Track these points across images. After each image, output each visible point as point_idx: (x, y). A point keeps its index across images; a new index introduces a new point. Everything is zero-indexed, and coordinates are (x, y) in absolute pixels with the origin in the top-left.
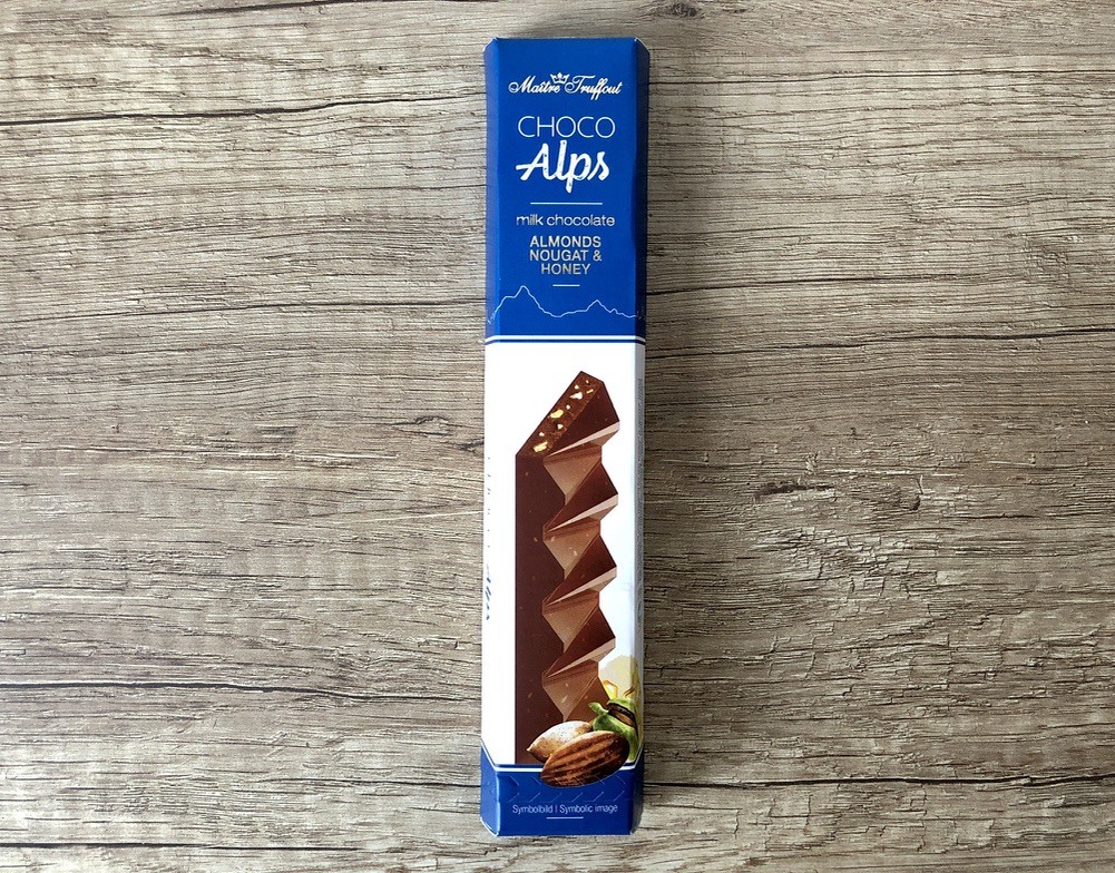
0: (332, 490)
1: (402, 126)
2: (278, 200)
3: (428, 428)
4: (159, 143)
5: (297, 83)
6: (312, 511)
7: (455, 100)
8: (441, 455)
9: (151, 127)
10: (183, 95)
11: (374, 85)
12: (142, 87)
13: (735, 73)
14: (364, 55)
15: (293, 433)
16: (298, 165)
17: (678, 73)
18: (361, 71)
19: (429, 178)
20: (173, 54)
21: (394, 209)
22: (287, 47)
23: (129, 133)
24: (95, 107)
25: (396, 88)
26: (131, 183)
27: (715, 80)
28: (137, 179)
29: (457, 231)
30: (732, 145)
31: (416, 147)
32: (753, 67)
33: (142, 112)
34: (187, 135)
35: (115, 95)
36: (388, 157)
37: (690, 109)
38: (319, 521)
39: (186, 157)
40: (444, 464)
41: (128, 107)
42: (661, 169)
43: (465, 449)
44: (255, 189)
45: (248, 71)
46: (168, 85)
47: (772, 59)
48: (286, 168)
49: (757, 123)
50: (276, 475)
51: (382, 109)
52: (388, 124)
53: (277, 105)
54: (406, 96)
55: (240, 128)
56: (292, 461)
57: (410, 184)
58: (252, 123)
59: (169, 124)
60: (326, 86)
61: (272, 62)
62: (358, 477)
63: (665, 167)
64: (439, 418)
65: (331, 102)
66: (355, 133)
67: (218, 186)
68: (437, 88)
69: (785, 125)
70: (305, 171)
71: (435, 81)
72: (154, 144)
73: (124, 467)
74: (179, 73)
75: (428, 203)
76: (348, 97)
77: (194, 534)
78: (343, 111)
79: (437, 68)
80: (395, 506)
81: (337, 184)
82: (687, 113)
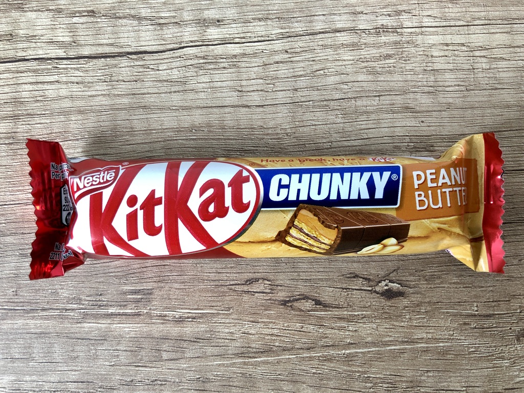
0: (180, 339)
1: (234, 61)
2: (142, 117)
3: (255, 288)
4: (55, 78)
5: (157, 33)
6: (165, 356)
7: (273, 42)
8: (266, 310)
9: (50, 67)
10: (75, 43)
11: (214, 33)
12: (44, 39)
13: (479, 19)
14: (206, 12)
15: (151, 294)
16: (157, 91)
17: (437, 20)
18: (204, 23)
19: (256, 98)
20: (68, 15)
21: (229, 122)
22: (151, 8)
23: (35, 71)
24: (11, 54)
25: (230, 34)
26: (33, 107)
27: (465, 24)
28: (38, 104)
29: (275, 137)
30: (481, 70)
31: (245, 76)
32: (492, 14)
33: (44, 56)
34: (76, 72)
35: (25, 45)
36: (224, 84)
37: (447, 45)
38: (171, 365)
39: (75, 88)
40: (268, 317)
41: (34, 53)
42: (428, 88)
43: (284, 305)
44: (125, 109)
45: (122, 26)
46: (63, 36)
47: (505, 8)
48: (148, 93)
49: (498, 53)
50: (137, 327)
51: (219, 50)
52: (224, 60)
53: (143, 49)
54: (237, 40)
55: (116, 66)
56: (149, 315)
57: (240, 103)
58: (124, 62)
59: (63, 64)
60: (179, 34)
61: (139, 19)
62: (201, 328)
63: (431, 86)
64: (264, 279)
65: (182, 45)
66: (199, 67)
67: (97, 108)
68: (260, 34)
69: (518, 55)
70: (163, 95)
71: (259, 29)
72: (52, 79)
73: (20, 322)
74: (72, 29)
75: (254, 117)
76: (194, 41)
77: (73, 376)
78: (191, 52)
79: (260, 20)
80: (230, 352)
81: (186, 104)
82: (446, 48)
